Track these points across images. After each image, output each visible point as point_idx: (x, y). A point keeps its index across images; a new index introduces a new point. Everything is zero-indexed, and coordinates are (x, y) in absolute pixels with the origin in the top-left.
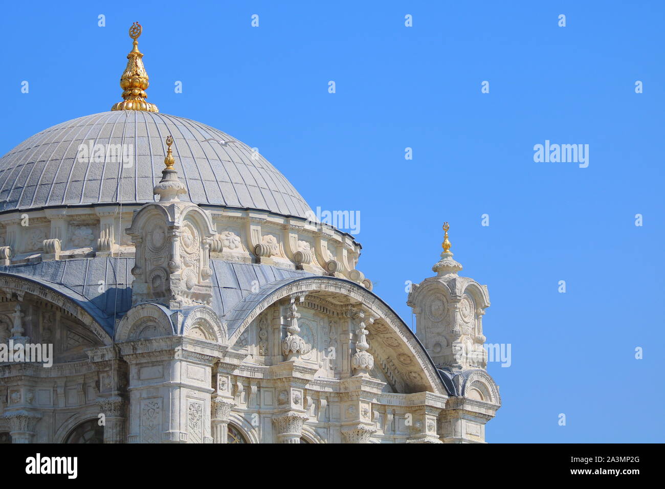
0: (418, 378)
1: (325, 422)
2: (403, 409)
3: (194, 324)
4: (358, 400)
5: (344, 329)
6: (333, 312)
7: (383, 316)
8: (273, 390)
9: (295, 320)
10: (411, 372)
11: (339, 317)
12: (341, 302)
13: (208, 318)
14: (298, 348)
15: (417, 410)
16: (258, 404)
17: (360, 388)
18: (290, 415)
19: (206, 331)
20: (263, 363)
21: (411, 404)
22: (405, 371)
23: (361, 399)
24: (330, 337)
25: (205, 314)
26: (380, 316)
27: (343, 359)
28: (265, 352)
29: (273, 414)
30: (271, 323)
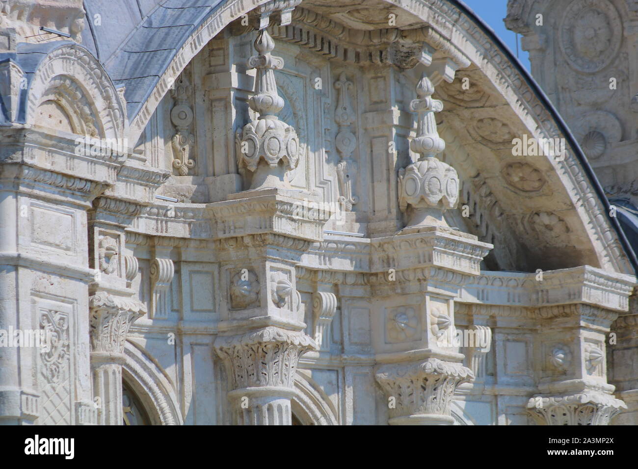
0: (558, 229)
1: (331, 353)
2: (518, 313)
3: (46, 93)
4: (423, 293)
5: (375, 99)
6: (345, 51)
7: (478, 61)
8: (215, 268)
9: (270, 77)
10: (538, 214)
11: (362, 63)
12: (369, 23)
13: (80, 76)
14: (283, 153)
15: (556, 317)
16: (175, 307)
17: (430, 259)
18: (266, 338)
19: (75, 112)
20: (185, 196)
21: (540, 300)
22: (521, 211)
23: (430, 289)
24: (335, 121)
25: (73, 64)
26: (470, 60)
27: (373, 182)
28: (191, 164)
29: (215, 335)
30: (203, 84)
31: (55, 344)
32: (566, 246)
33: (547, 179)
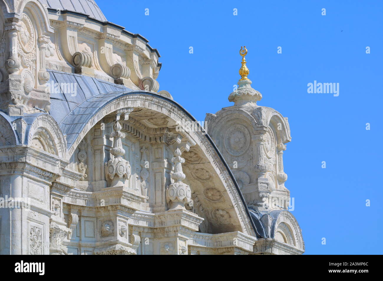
0: (226, 216)
2: (209, 251)
3: (35, 134)
4: (176, 236)
5: (157, 157)
6: (145, 137)
7: (199, 143)
8: (95, 219)
9: (120, 141)
10: (218, 210)
11: (152, 142)
12: (156, 125)
13: (49, 128)
14: (125, 172)
15: (224, 252)
16: (78, 235)
17: (180, 223)
18: (117, 249)
19: (46, 144)
20: (83, 189)
21: (218, 245)
22: (211, 209)
23: (179, 235)
24: (140, 165)
25: (47, 123)
26: (196, 143)
27: (155, 191)
28: (86, 176)
29: (94, 248)
30: (91, 143)
31: (36, 241)
32: (229, 224)
33: (223, 195)
